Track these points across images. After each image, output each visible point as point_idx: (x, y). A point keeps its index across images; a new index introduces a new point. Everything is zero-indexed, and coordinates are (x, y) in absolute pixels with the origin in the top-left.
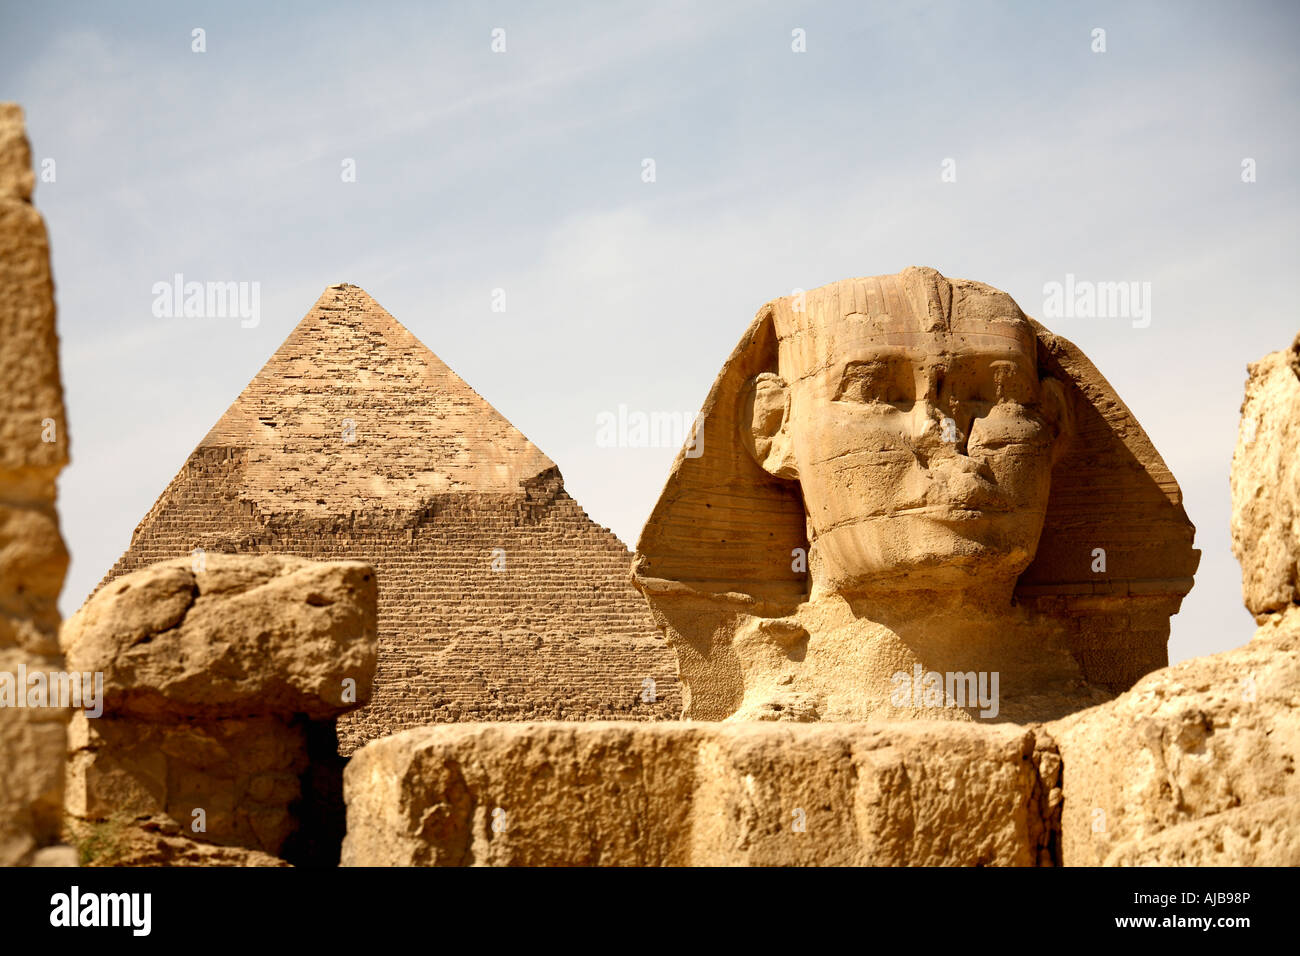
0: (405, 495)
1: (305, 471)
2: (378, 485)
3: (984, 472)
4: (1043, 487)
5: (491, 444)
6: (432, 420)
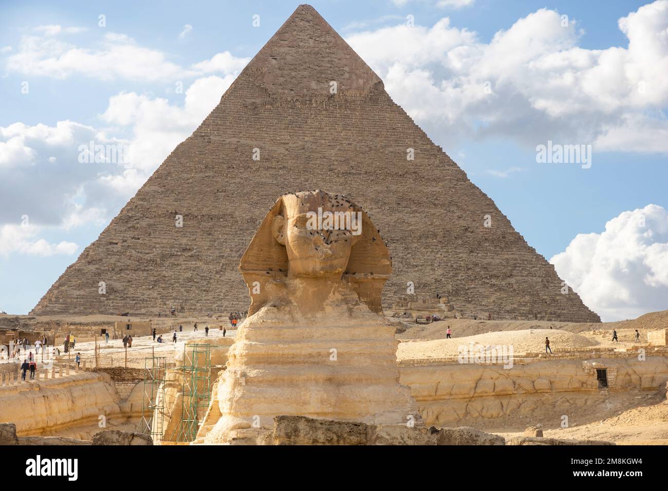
1: (287, 78)
2: (314, 85)
5: (358, 71)
6: (336, 60)
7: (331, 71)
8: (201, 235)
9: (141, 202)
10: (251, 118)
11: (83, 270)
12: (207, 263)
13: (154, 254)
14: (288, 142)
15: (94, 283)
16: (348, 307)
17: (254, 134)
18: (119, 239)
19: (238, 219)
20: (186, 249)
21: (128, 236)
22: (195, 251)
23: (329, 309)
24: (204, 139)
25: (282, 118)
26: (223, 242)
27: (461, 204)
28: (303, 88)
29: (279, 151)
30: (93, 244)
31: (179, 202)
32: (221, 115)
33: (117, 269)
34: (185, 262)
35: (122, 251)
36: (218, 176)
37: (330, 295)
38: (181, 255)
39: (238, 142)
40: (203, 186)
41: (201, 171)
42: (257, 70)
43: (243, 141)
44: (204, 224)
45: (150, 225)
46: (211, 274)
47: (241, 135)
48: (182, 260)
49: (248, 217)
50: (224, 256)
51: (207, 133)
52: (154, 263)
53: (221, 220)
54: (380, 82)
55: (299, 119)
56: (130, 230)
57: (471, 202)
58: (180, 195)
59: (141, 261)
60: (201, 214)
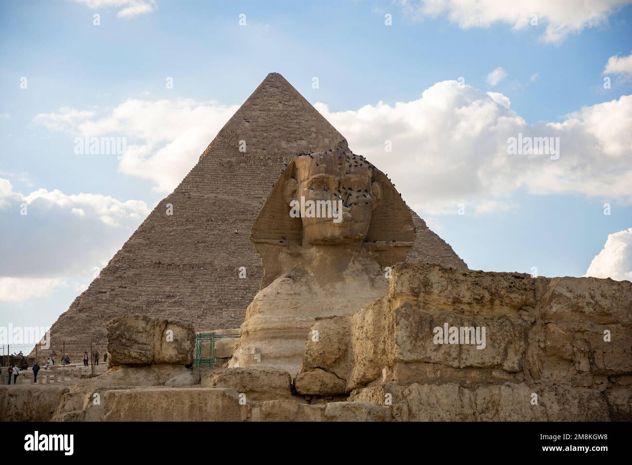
0: (292, 148)
1: (259, 138)
2: (284, 144)
5: (323, 131)
6: (303, 121)
7: (299, 131)
8: (183, 283)
9: (127, 254)
10: (228, 175)
11: (75, 317)
12: (189, 308)
13: (140, 301)
14: (261, 196)
15: (84, 329)
16: (369, 277)
17: (230, 189)
18: (107, 288)
19: (217, 267)
20: (170, 296)
21: (116, 285)
22: (178, 297)
23: (349, 280)
24: (185, 195)
25: (256, 175)
26: (204, 288)
27: (421, 250)
28: (274, 147)
29: (254, 205)
30: (84, 294)
31: (162, 253)
32: (200, 173)
33: (106, 316)
34: (169, 308)
35: (111, 299)
36: (198, 228)
37: (350, 264)
38: (165, 302)
39: (216, 197)
40: (184, 238)
41: (182, 225)
42: (232, 131)
43: (220, 196)
44: (186, 272)
45: (136, 275)
46: (193, 318)
47: (218, 191)
48: (166, 306)
49: (227, 265)
50: (205, 301)
51: (187, 189)
52: (141, 309)
53: (202, 268)
54: (344, 141)
55: (271, 175)
56: (118, 280)
57: (430, 247)
58: (164, 247)
59: (128, 308)
60: (183, 264)
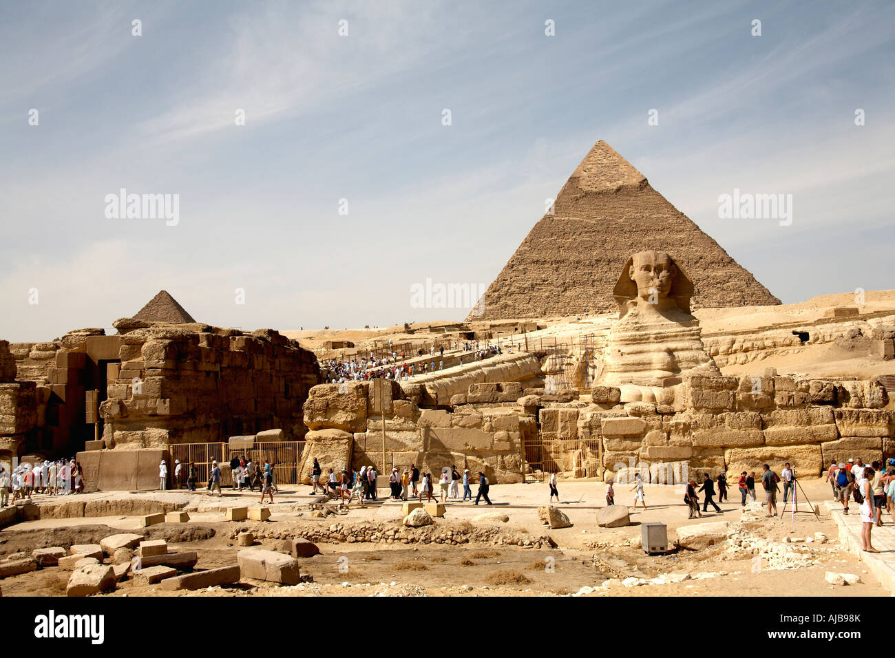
0: (613, 186)
1: (592, 181)
2: (608, 184)
3: (661, 281)
4: (670, 282)
5: (632, 174)
6: (619, 169)
7: (617, 175)
8: (552, 272)
10: (575, 205)
12: (556, 287)
13: (528, 284)
17: (577, 214)
18: (508, 277)
20: (545, 280)
21: (513, 275)
22: (550, 281)
26: (565, 275)
34: (545, 288)
35: (510, 284)
38: (542, 284)
40: (551, 245)
41: (550, 237)
44: (553, 265)
45: (524, 269)
46: (559, 293)
47: (570, 215)
52: (528, 289)
53: (563, 263)
56: (514, 272)
58: (539, 251)
59: (521, 289)
60: (551, 260)
